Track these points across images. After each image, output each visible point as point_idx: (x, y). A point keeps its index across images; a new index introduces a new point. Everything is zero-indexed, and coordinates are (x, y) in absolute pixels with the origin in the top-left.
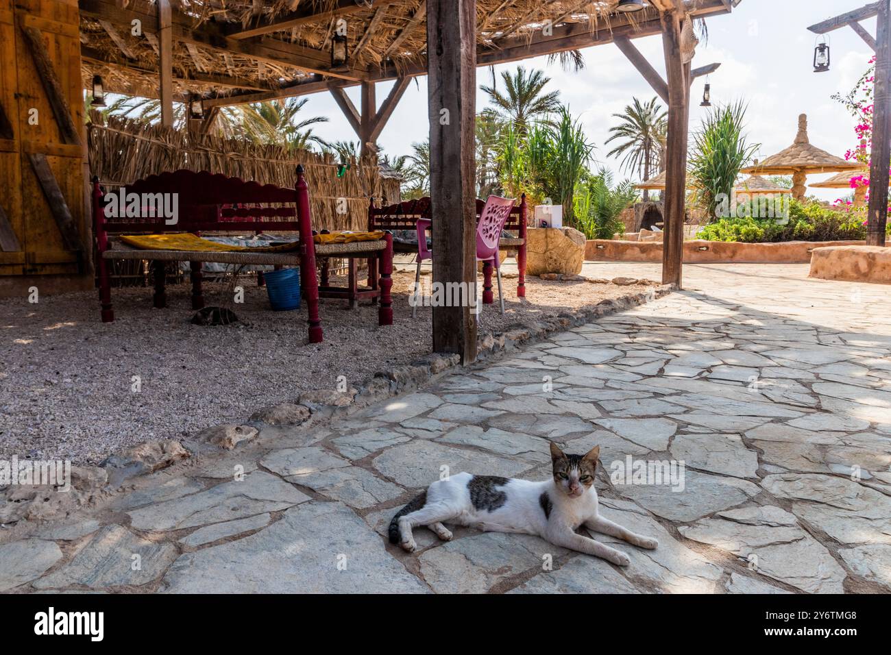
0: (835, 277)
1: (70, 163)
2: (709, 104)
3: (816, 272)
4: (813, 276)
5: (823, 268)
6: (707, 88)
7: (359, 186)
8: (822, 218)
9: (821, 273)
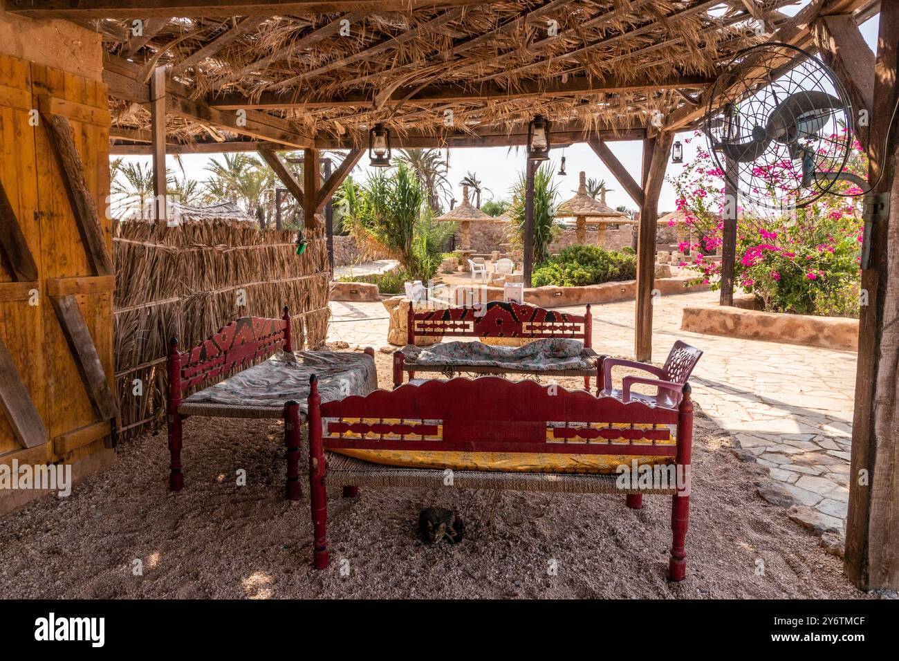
0: (705, 332)
1: (99, 299)
2: (565, 174)
3: (688, 326)
4: (685, 330)
5: (694, 324)
6: (563, 160)
7: (313, 263)
8: (621, 262)
9: (691, 327)
